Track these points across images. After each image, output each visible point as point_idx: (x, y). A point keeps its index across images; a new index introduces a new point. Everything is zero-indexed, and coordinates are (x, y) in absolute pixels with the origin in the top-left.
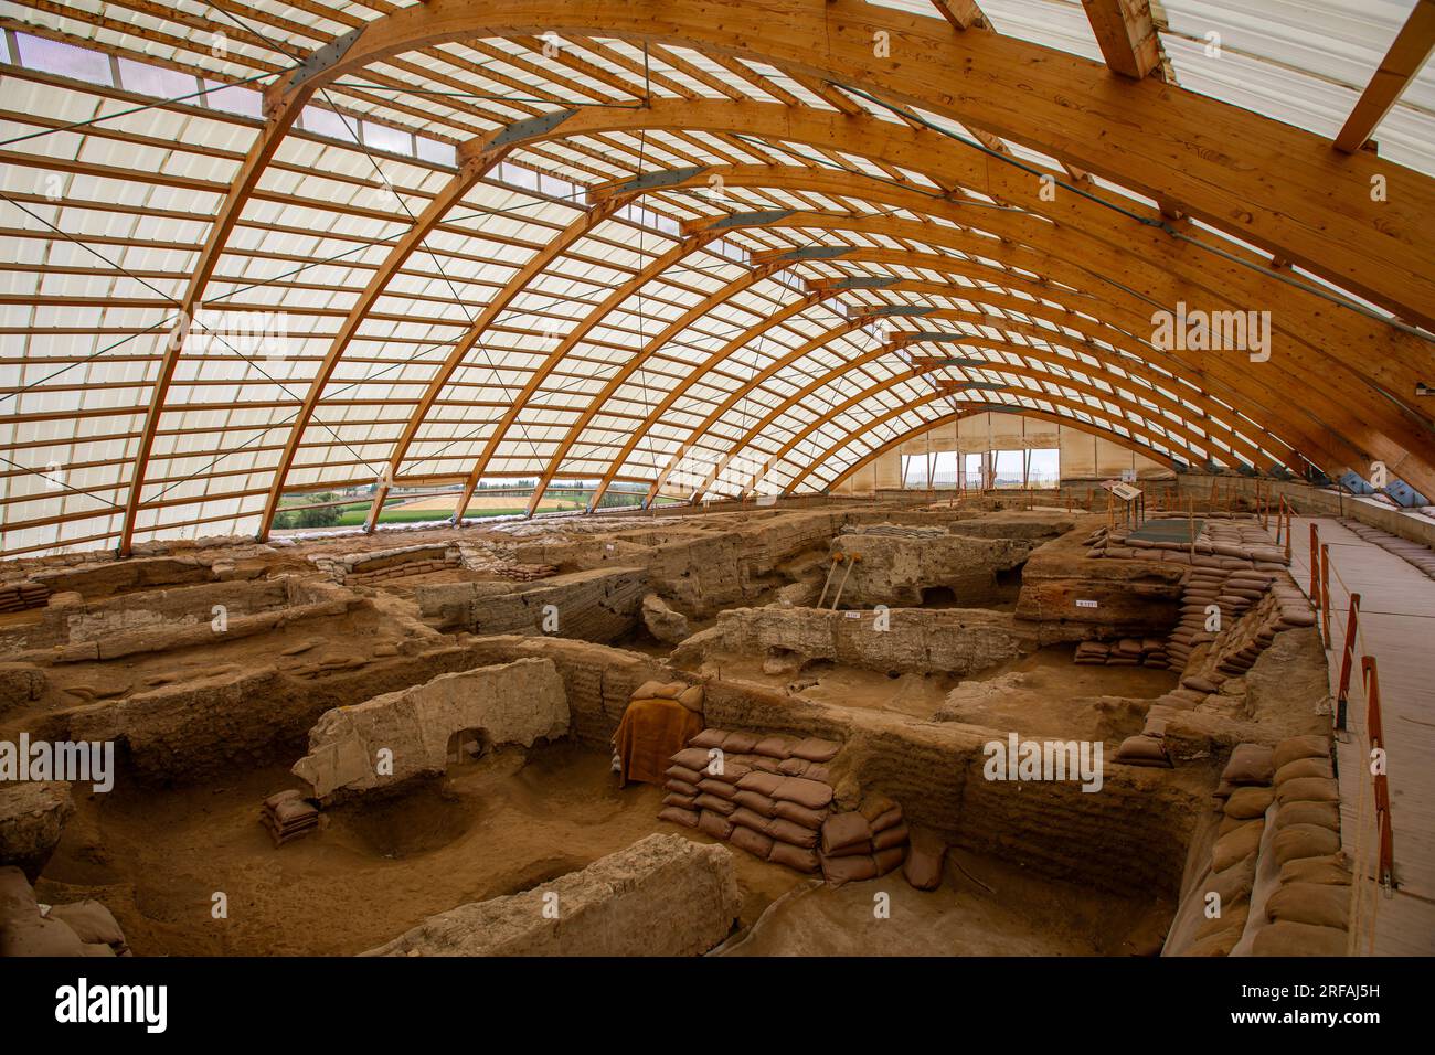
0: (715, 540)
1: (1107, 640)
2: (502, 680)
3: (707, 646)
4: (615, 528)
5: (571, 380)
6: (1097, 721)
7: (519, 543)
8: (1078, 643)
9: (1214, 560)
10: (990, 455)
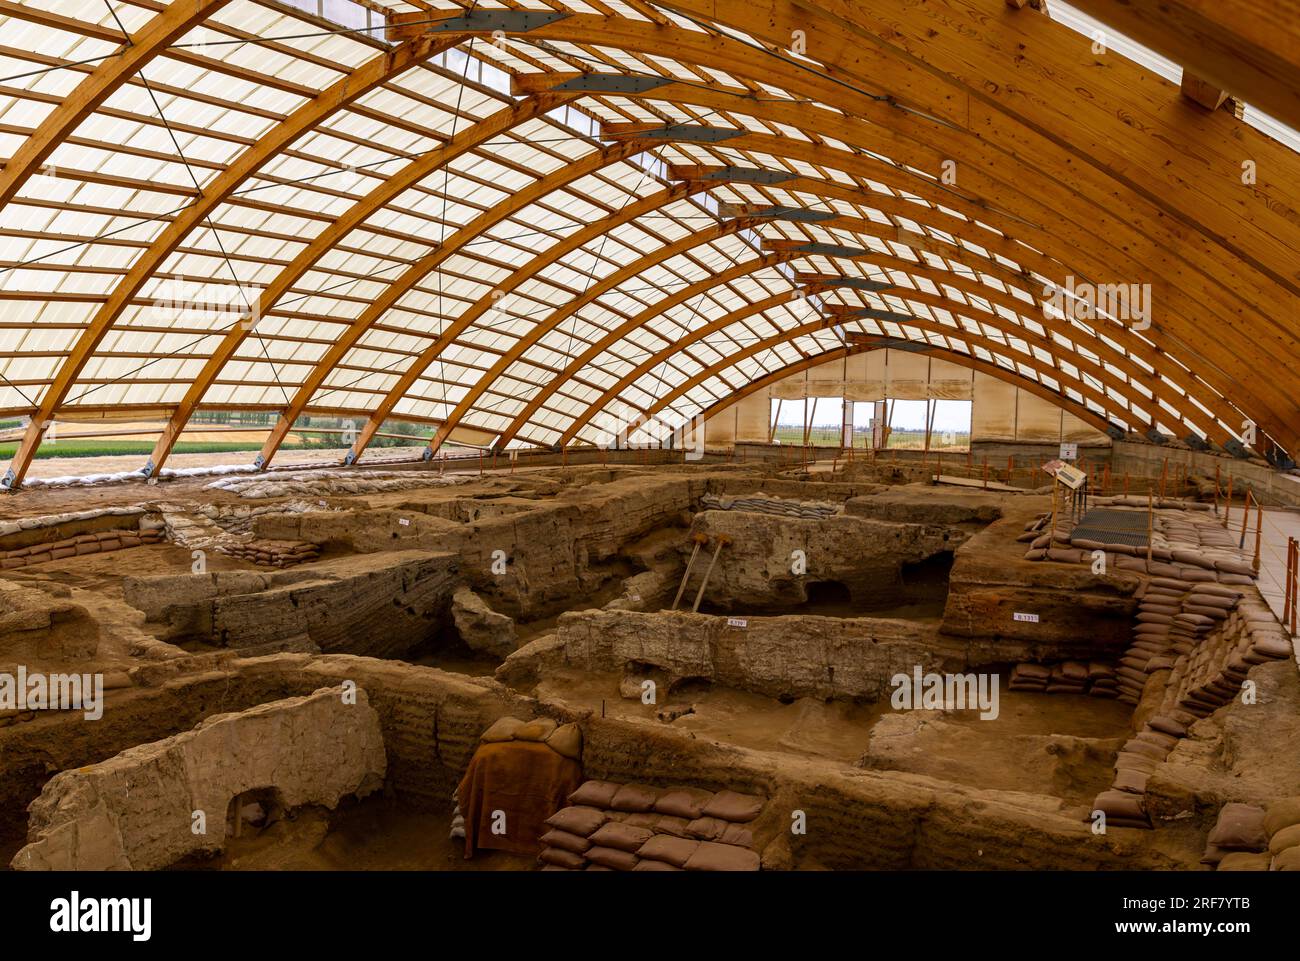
0: (546, 515)
1: (1049, 662)
2: (300, 719)
3: (544, 660)
4: (389, 486)
5: (338, 280)
6: (1053, 767)
7: (253, 507)
8: (1014, 664)
9: (1173, 568)
10: (885, 405)
